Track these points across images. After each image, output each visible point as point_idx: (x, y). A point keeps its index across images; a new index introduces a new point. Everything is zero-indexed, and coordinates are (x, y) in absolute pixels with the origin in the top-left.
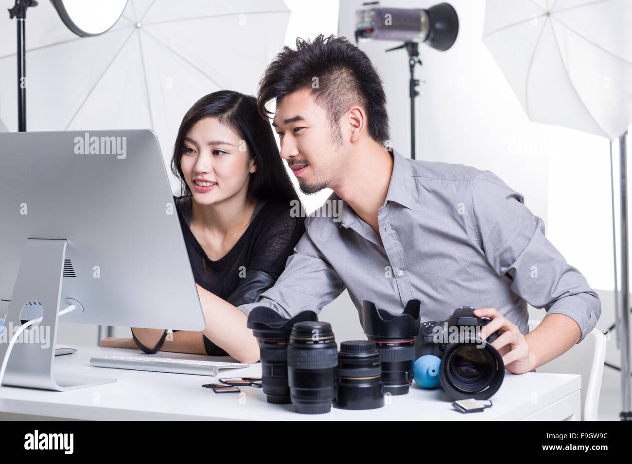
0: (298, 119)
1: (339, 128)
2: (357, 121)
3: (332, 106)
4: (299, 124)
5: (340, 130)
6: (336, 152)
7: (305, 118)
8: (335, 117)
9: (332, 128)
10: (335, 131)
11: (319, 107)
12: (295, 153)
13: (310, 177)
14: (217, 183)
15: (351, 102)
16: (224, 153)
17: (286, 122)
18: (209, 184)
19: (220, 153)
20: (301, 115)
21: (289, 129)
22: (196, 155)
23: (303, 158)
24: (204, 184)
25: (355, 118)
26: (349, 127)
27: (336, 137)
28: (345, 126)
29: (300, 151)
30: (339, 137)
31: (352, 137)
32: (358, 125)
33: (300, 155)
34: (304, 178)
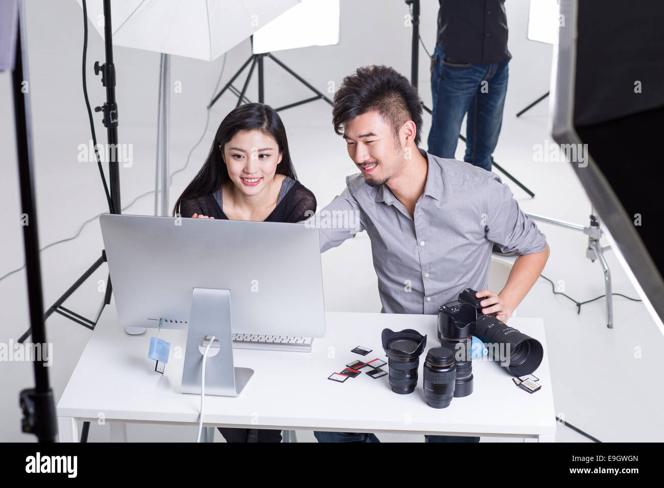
0: (371, 134)
1: (398, 138)
2: (411, 131)
3: (394, 123)
4: (370, 139)
5: (399, 139)
6: (397, 155)
7: (376, 134)
8: (396, 130)
10: (397, 140)
11: (385, 124)
12: (368, 158)
13: (378, 174)
14: (262, 178)
15: (405, 117)
16: (268, 155)
17: (361, 137)
18: (256, 180)
19: (265, 156)
20: (373, 132)
21: (361, 141)
22: (246, 159)
23: (374, 160)
24: (253, 181)
25: (408, 129)
26: (405, 136)
27: (397, 144)
28: (402, 136)
29: (372, 156)
30: (399, 144)
31: (407, 143)
32: (410, 133)
33: (372, 158)
34: (373, 175)
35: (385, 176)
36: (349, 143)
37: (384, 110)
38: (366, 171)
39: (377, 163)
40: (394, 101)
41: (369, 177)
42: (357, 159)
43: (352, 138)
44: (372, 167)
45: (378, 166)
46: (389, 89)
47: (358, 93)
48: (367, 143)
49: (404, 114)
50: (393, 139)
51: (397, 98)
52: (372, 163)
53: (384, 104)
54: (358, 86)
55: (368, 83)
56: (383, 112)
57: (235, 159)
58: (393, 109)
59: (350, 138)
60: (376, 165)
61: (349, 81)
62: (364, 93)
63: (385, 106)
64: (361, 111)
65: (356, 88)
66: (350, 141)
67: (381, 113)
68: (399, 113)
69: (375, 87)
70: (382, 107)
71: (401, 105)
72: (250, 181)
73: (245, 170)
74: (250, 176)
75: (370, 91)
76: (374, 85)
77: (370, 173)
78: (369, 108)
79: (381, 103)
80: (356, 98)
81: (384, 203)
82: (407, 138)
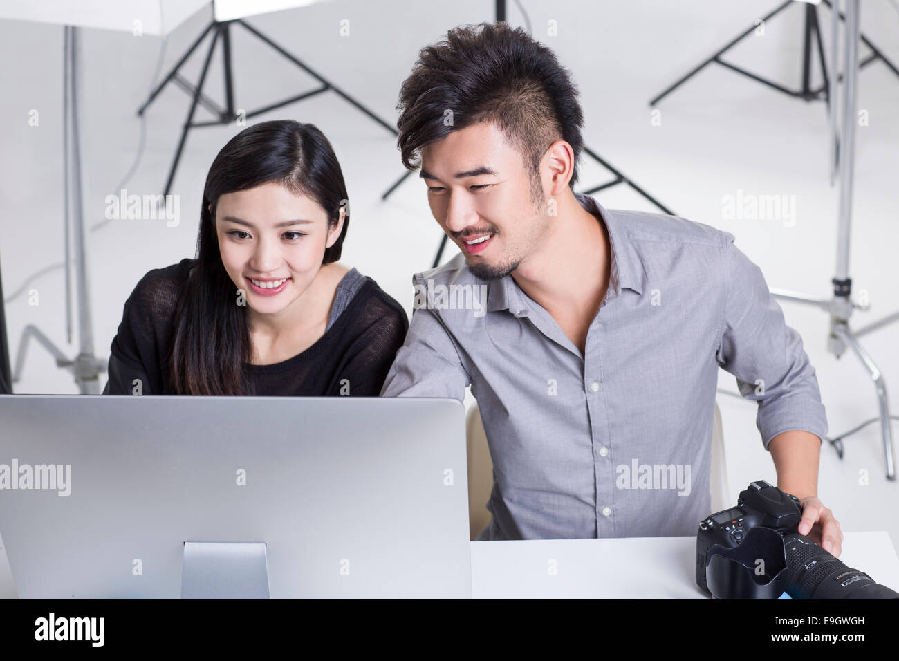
1: (539, 178)
2: (562, 163)
3: (530, 146)
4: (481, 180)
5: (540, 182)
6: (536, 214)
7: (494, 170)
8: (534, 162)
9: (531, 178)
10: (536, 183)
11: (512, 149)
12: (474, 221)
13: (496, 254)
14: (291, 279)
15: (552, 134)
16: (300, 234)
17: (460, 175)
18: (277, 284)
19: (296, 236)
20: (487, 166)
21: (461, 185)
22: (254, 240)
23: (488, 225)
24: (270, 285)
25: (557, 159)
26: (551, 174)
27: (536, 192)
28: (546, 173)
29: (481, 217)
30: (539, 192)
31: (555, 188)
32: (561, 168)
33: (482, 221)
34: (486, 257)
35: (510, 258)
36: (431, 189)
37: (508, 120)
38: (470, 249)
39: (494, 231)
40: (529, 101)
41: (476, 261)
42: (452, 222)
43: (439, 177)
44: (482, 239)
45: (496, 238)
46: (520, 74)
47: (453, 82)
48: (473, 189)
49: (548, 127)
50: (528, 181)
51: (536, 94)
52: (483, 231)
53: (511, 107)
54: (454, 70)
55: (475, 63)
56: (507, 124)
57: (232, 240)
58: (528, 117)
59: (435, 178)
60: (491, 237)
61: (433, 57)
62: (468, 83)
63: (511, 112)
64: (462, 122)
65: (451, 72)
66: (436, 184)
67: (504, 125)
68: (540, 126)
69: (492, 70)
70: (506, 114)
71: (544, 108)
72: (263, 285)
73: (253, 264)
74: (263, 276)
75: (480, 79)
76: (487, 66)
77: (480, 253)
78: (478, 116)
79: (503, 103)
80: (449, 95)
81: (506, 314)
82: (555, 178)
